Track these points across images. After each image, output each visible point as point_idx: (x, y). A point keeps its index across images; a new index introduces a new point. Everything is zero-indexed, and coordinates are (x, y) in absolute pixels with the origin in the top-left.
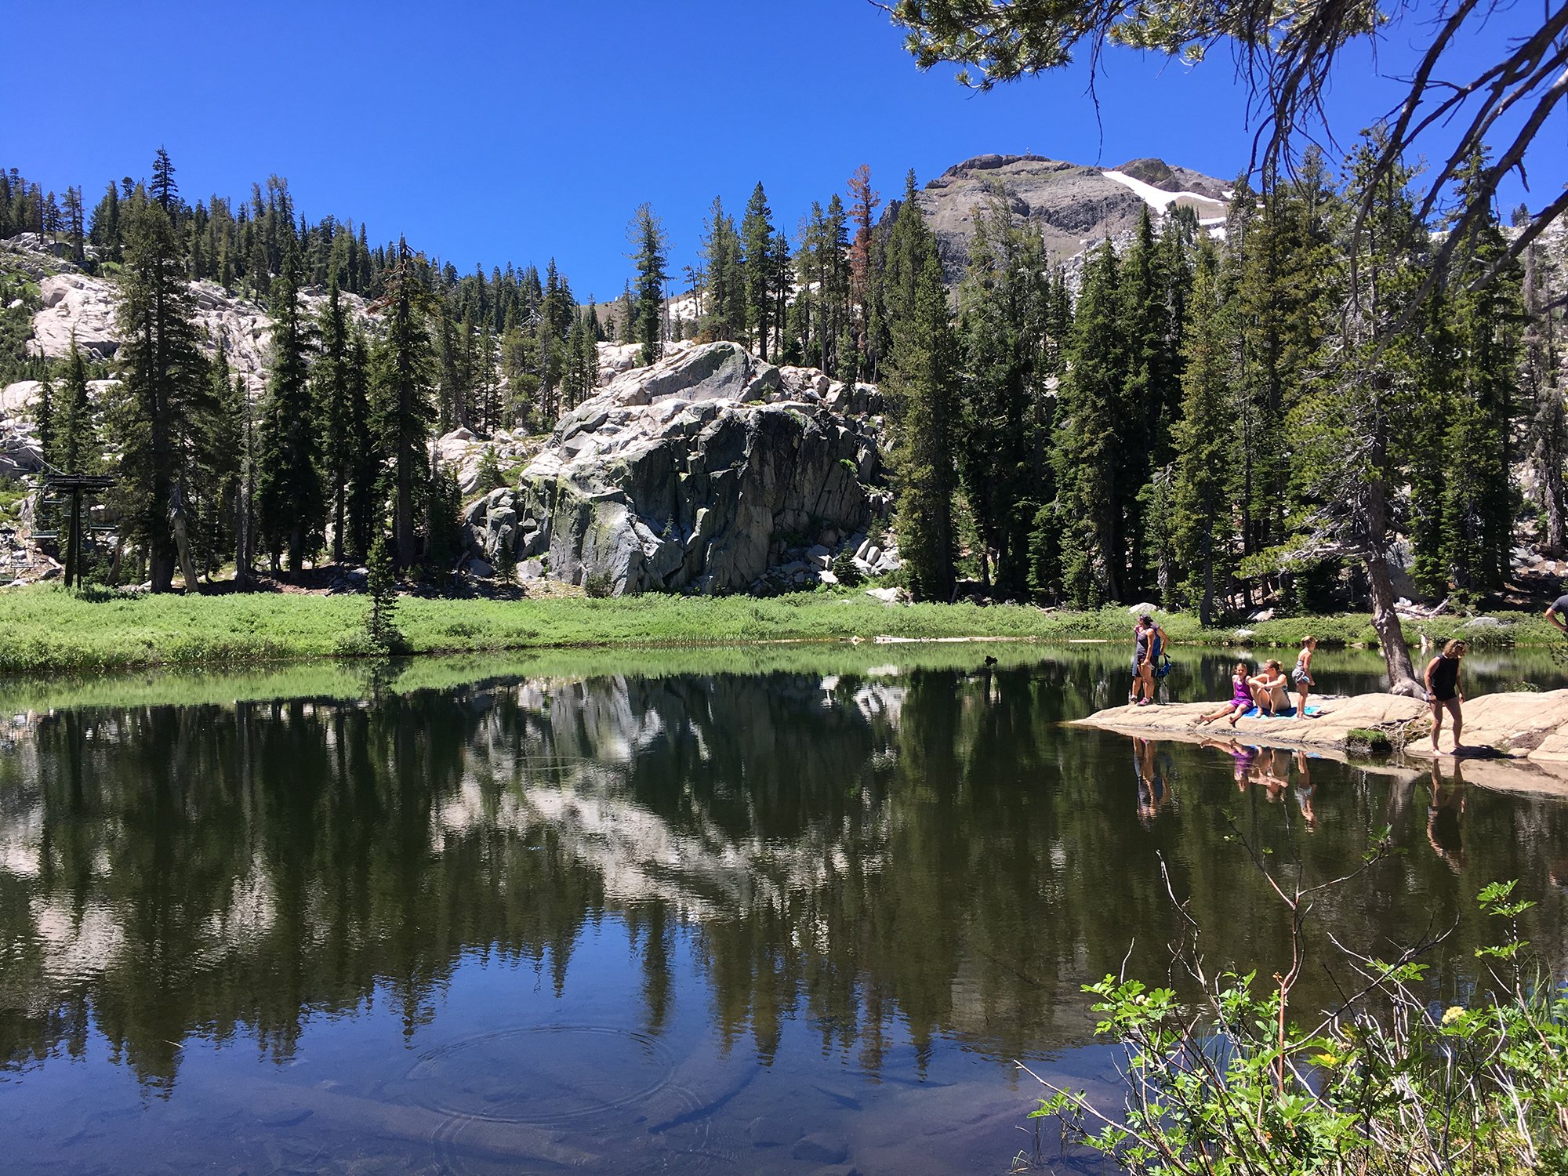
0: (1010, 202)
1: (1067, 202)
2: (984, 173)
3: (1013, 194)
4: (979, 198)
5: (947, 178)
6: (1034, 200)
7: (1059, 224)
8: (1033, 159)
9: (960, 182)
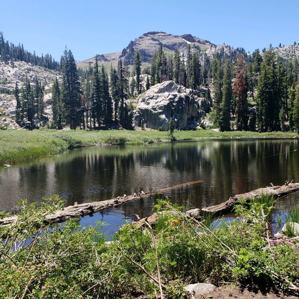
0: (157, 42)
1: (171, 43)
2: (152, 36)
3: (159, 41)
4: (151, 41)
5: (144, 36)
6: (164, 42)
7: (169, 48)
8: (163, 33)
9: (146, 37)
